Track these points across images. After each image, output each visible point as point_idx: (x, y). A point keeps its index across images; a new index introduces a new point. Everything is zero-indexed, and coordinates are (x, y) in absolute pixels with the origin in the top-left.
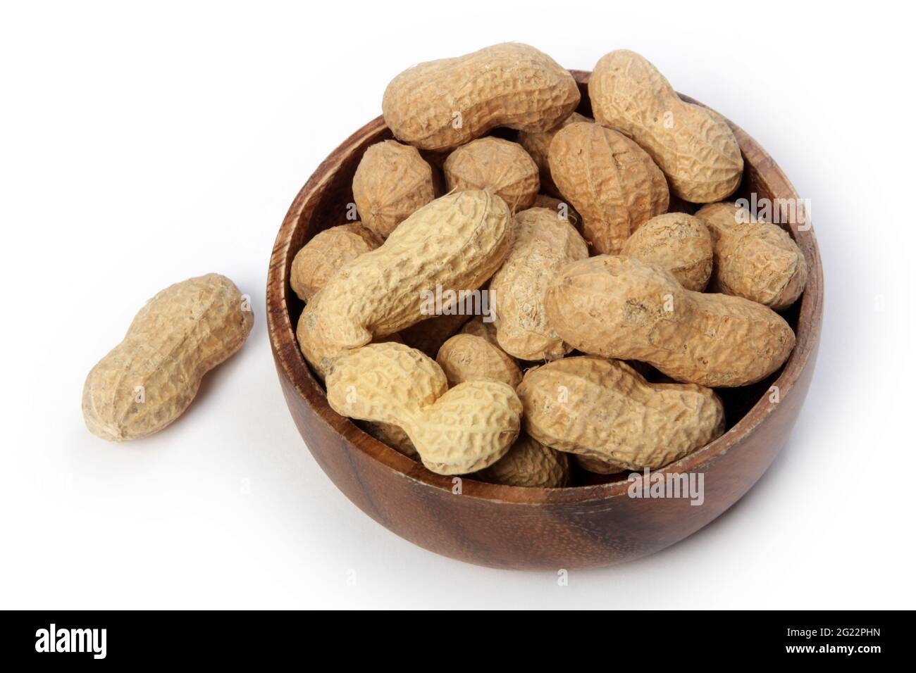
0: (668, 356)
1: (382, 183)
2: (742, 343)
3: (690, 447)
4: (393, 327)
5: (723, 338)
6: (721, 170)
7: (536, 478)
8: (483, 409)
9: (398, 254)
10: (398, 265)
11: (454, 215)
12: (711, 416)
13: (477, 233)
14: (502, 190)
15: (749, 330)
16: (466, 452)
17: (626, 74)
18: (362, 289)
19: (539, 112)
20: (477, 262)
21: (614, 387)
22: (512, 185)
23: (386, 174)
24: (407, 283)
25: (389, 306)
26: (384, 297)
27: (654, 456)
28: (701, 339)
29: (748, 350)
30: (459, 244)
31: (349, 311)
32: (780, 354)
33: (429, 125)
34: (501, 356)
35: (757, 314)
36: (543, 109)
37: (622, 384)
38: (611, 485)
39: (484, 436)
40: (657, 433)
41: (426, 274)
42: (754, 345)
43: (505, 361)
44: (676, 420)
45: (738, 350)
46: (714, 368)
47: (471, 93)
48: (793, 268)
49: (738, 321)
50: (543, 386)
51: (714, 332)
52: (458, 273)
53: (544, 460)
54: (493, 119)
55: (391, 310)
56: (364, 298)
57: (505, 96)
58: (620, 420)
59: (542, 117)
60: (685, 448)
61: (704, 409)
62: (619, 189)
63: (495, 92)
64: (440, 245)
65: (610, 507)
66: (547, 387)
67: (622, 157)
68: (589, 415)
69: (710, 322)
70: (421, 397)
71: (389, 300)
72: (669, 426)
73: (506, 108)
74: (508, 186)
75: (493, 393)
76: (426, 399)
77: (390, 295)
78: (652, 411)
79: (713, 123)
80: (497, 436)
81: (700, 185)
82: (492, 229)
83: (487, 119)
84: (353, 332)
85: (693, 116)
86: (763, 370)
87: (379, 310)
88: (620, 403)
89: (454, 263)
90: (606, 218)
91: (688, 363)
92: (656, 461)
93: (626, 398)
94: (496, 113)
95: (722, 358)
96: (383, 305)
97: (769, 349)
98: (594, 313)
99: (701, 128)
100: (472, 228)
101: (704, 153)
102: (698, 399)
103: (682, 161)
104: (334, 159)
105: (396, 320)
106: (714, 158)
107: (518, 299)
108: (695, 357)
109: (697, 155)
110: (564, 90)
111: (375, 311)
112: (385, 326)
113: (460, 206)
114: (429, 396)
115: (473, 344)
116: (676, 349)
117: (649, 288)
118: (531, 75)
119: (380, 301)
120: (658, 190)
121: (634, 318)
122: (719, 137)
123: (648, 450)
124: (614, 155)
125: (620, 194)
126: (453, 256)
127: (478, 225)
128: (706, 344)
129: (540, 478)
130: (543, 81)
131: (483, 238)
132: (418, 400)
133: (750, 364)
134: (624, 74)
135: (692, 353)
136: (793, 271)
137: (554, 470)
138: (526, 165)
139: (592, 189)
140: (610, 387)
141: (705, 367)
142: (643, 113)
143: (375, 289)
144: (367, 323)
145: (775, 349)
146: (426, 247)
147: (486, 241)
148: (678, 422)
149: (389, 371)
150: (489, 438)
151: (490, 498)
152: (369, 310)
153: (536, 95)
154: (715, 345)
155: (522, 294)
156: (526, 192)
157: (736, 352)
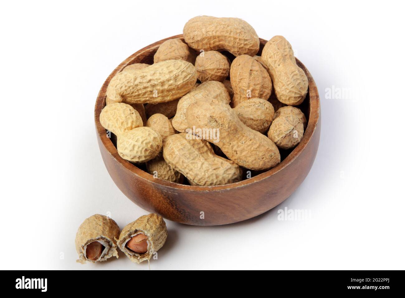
0: (223, 146)
1: (163, 51)
2: (253, 151)
3: (216, 182)
4: (134, 100)
5: (246, 146)
6: (293, 92)
7: (163, 176)
8: (142, 137)
9: (143, 73)
10: (141, 76)
11: (170, 66)
12: (230, 174)
13: (176, 76)
14: (207, 70)
15: (259, 147)
16: (131, 151)
17: (276, 44)
18: (124, 80)
19: (238, 47)
20: (172, 87)
21: (197, 148)
22: (211, 69)
23: (167, 49)
24: (142, 84)
25: (132, 91)
26: (131, 86)
27: (201, 180)
28: (237, 143)
29: (254, 154)
30: (167, 77)
31: (116, 87)
32: (269, 162)
33: (193, 38)
34: (169, 126)
35: (265, 143)
36: (239, 47)
37: (201, 149)
38: (180, 185)
39: (139, 147)
40: (205, 171)
41: (151, 84)
42: (258, 153)
43: (170, 129)
44: (214, 169)
45: (251, 153)
46: (240, 157)
47: (213, 31)
48: (289, 132)
49: (255, 142)
50: (172, 139)
51: (243, 142)
52: (163, 88)
53: (169, 171)
54: (220, 45)
55: (133, 93)
56: (123, 84)
57: (226, 36)
58: (193, 161)
59: (239, 50)
60: (215, 182)
61: (228, 170)
62: (247, 83)
63: (222, 33)
64: (160, 75)
65: (177, 193)
66: (173, 140)
67: (254, 72)
68: (182, 155)
69: (244, 138)
70: (126, 126)
71: (133, 88)
72: (210, 170)
73: (225, 41)
74: (209, 69)
75: (149, 133)
76: (128, 128)
77: (134, 86)
78: (206, 163)
79: (298, 73)
80: (144, 149)
81: (283, 95)
82: (183, 76)
83: (217, 44)
84: (115, 95)
85: (292, 68)
86: (259, 165)
87: (128, 90)
88: (196, 155)
89: (163, 84)
90: (240, 94)
91: (230, 151)
92: (202, 183)
93: (199, 154)
94: (221, 43)
95: (244, 154)
96: (130, 89)
97: (264, 158)
98: (198, 117)
99: (292, 73)
100: (174, 73)
101: (289, 83)
102: (228, 166)
103: (280, 83)
104: (162, 42)
105: (135, 97)
106: (292, 86)
107: (183, 107)
108: (233, 149)
109: (285, 83)
110: (251, 43)
111: (126, 90)
112: (130, 99)
113: (175, 64)
114: (129, 127)
115: (160, 118)
116: (226, 143)
117: (221, 114)
118: (239, 32)
119: (129, 87)
120: (264, 90)
121: (211, 124)
122: (298, 79)
123: (199, 177)
124: (251, 70)
125: (247, 85)
126: (163, 80)
127: (178, 72)
128: (239, 145)
129: (165, 177)
130: (242, 36)
131: (178, 78)
132: (125, 127)
133: (254, 160)
134: (275, 44)
135: (232, 147)
136: (288, 133)
137: (172, 176)
138: (221, 64)
139: (238, 80)
140: (195, 148)
141: (236, 155)
142: (275, 61)
143: (129, 82)
144: (121, 94)
145: (267, 159)
146: (154, 74)
147: (179, 80)
148: (215, 170)
149: (118, 113)
150: (140, 149)
151: (135, 173)
152: (124, 88)
153: (238, 40)
154: (242, 147)
155: (185, 105)
156: (216, 74)
157: (249, 153)
